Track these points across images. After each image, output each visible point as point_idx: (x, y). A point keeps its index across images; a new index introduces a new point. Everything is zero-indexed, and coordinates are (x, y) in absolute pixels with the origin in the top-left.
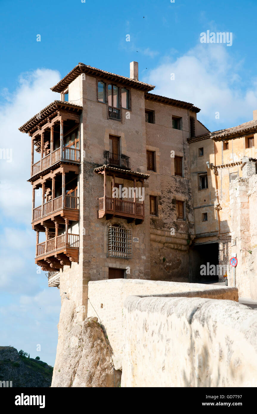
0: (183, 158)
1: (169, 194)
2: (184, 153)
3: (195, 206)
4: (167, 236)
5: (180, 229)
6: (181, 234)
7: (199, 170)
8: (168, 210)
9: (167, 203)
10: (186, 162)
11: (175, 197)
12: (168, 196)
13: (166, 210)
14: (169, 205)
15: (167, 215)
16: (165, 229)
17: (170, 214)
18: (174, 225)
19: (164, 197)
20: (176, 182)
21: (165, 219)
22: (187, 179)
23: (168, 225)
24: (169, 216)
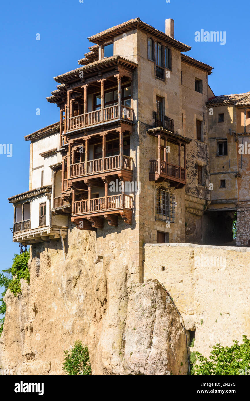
0: (203, 123)
1: (193, 158)
2: (204, 117)
3: (211, 172)
4: (190, 201)
5: (200, 194)
6: (201, 199)
7: (217, 136)
8: (192, 174)
9: (191, 167)
10: (205, 126)
11: (197, 161)
12: (192, 161)
13: (191, 175)
14: (193, 170)
15: (191, 180)
16: (190, 194)
17: (193, 179)
18: (196, 190)
19: (189, 161)
20: (198, 147)
21: (190, 183)
22: (205, 144)
23: (192, 190)
24: (193, 181)
